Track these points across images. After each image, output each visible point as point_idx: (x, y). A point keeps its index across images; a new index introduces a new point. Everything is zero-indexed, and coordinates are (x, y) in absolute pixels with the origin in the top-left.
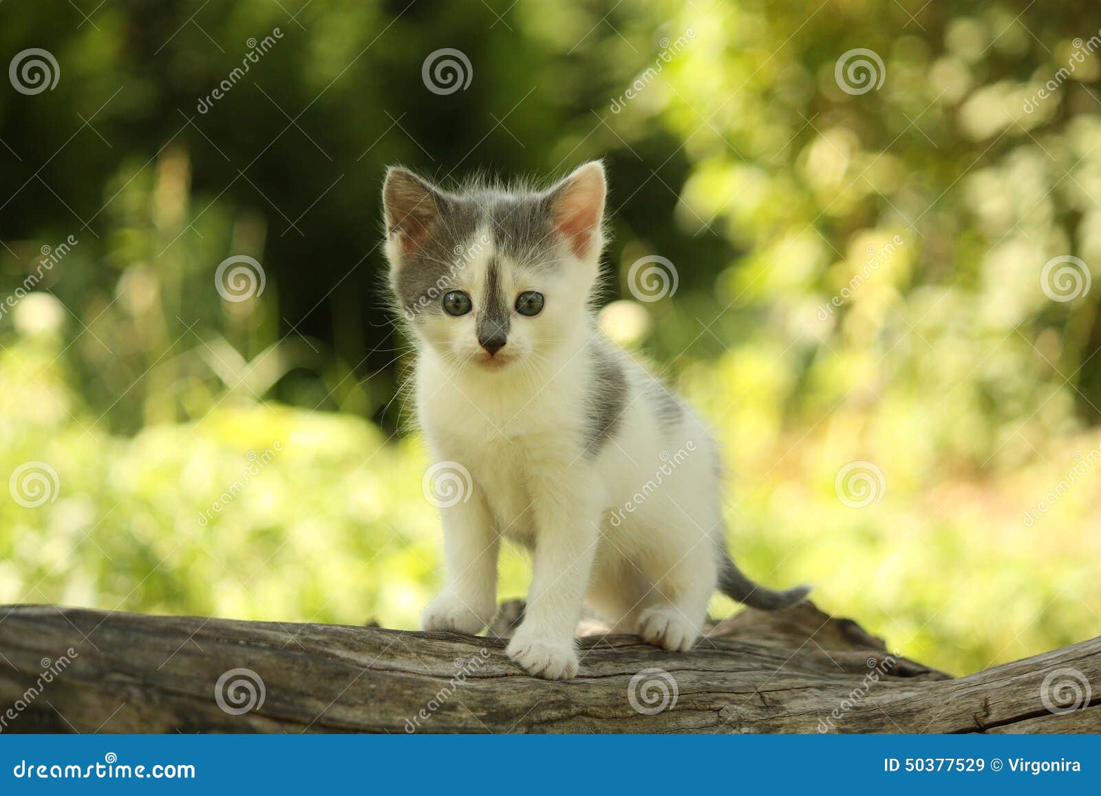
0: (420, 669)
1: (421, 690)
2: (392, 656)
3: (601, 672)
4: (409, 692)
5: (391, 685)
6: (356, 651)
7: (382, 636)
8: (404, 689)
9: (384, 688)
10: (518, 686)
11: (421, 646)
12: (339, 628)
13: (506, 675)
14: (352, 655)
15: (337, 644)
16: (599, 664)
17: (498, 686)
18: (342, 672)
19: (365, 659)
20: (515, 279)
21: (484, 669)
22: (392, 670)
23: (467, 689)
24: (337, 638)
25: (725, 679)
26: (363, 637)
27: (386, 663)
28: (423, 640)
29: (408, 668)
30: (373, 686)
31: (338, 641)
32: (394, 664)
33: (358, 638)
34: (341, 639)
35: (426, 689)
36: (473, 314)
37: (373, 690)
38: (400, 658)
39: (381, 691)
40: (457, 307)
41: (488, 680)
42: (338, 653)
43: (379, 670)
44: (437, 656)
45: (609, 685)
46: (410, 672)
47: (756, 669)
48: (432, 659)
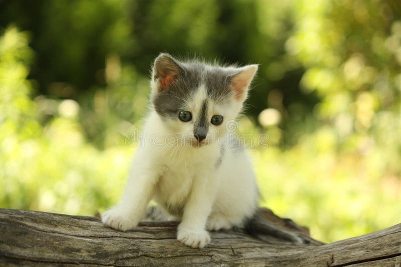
0: (69, 233)
1: (64, 242)
2: (56, 226)
3: (161, 237)
4: (57, 243)
5: (48, 239)
6: (37, 223)
7: (54, 217)
8: (54, 241)
9: (44, 241)
10: (116, 242)
11: (73, 222)
12: (33, 212)
13: (113, 237)
14: (35, 225)
15: (28, 219)
16: (160, 233)
17: (106, 241)
18: (25, 232)
19: (41, 227)
20: (214, 109)
21: (102, 234)
22: (54, 232)
23: (89, 242)
24: (28, 217)
25: (217, 242)
26: (43, 217)
27: (52, 229)
28: (76, 220)
29: (63, 232)
30: (39, 239)
31: (29, 218)
32: (56, 230)
33: (40, 217)
34: (31, 218)
35: (67, 242)
36: (193, 122)
37: (38, 241)
38: (60, 227)
39: (42, 242)
40: (185, 117)
41: (102, 239)
42: (27, 223)
43: (47, 232)
44: (80, 227)
45: (162, 243)
46: (63, 234)
47: (234, 238)
48: (77, 228)
